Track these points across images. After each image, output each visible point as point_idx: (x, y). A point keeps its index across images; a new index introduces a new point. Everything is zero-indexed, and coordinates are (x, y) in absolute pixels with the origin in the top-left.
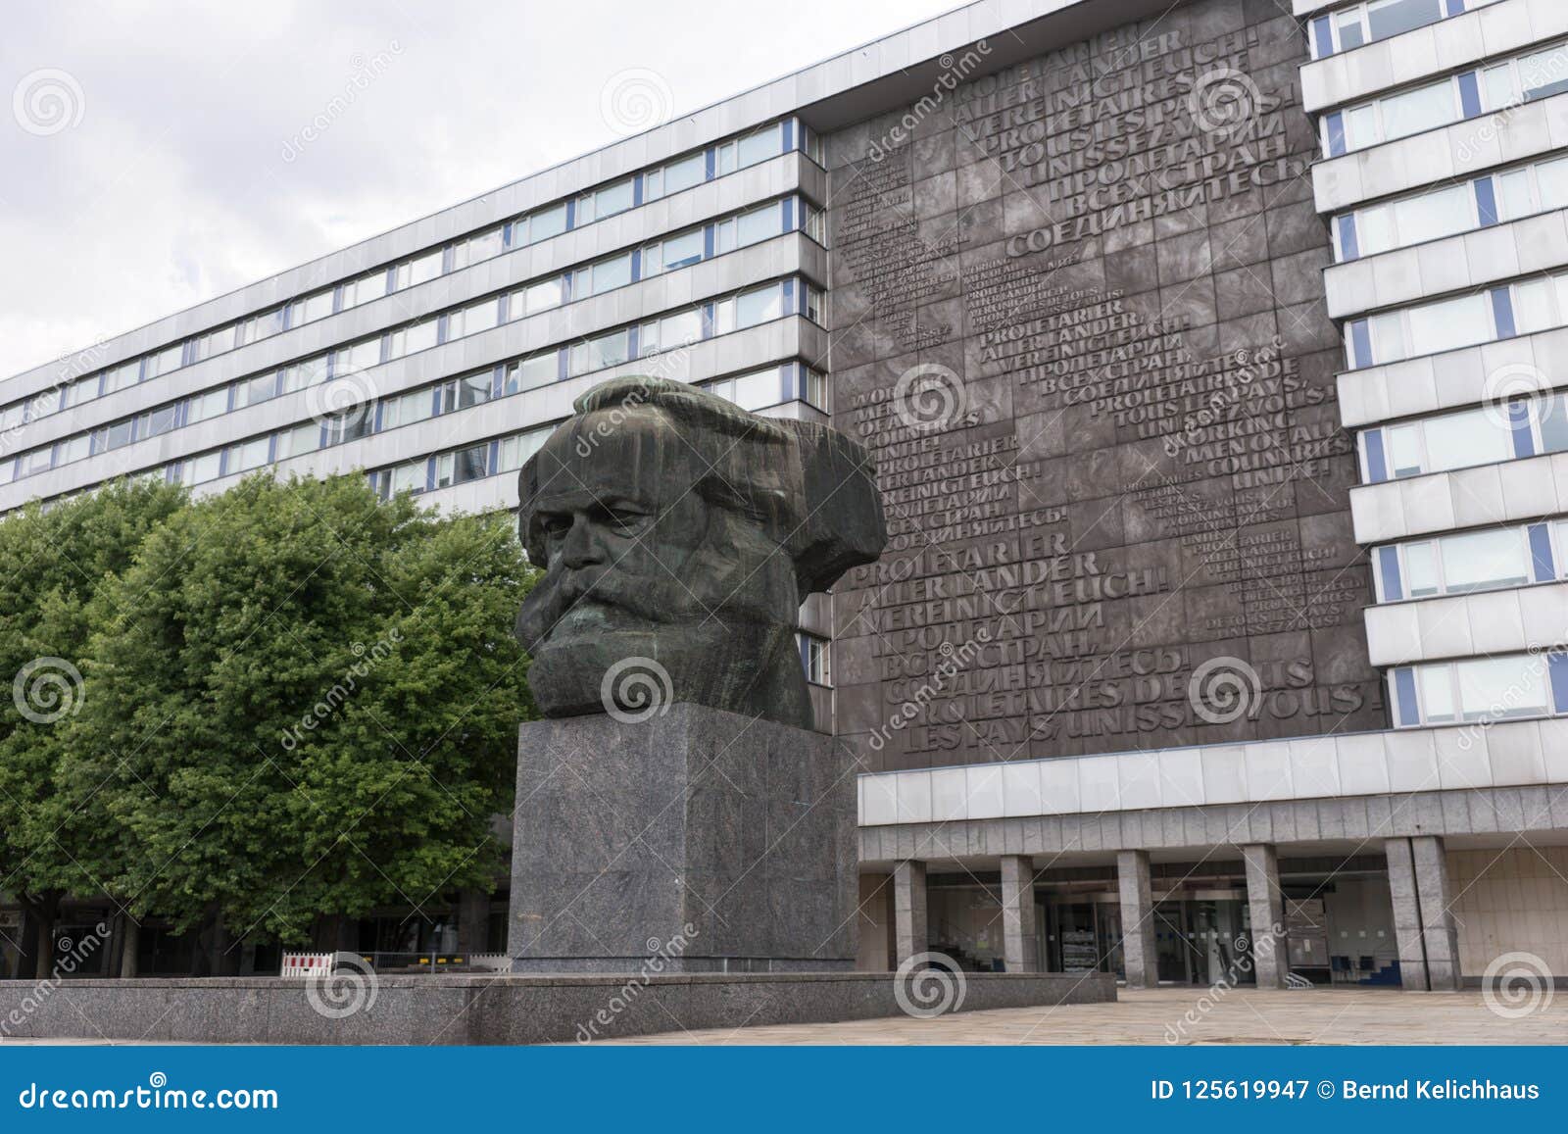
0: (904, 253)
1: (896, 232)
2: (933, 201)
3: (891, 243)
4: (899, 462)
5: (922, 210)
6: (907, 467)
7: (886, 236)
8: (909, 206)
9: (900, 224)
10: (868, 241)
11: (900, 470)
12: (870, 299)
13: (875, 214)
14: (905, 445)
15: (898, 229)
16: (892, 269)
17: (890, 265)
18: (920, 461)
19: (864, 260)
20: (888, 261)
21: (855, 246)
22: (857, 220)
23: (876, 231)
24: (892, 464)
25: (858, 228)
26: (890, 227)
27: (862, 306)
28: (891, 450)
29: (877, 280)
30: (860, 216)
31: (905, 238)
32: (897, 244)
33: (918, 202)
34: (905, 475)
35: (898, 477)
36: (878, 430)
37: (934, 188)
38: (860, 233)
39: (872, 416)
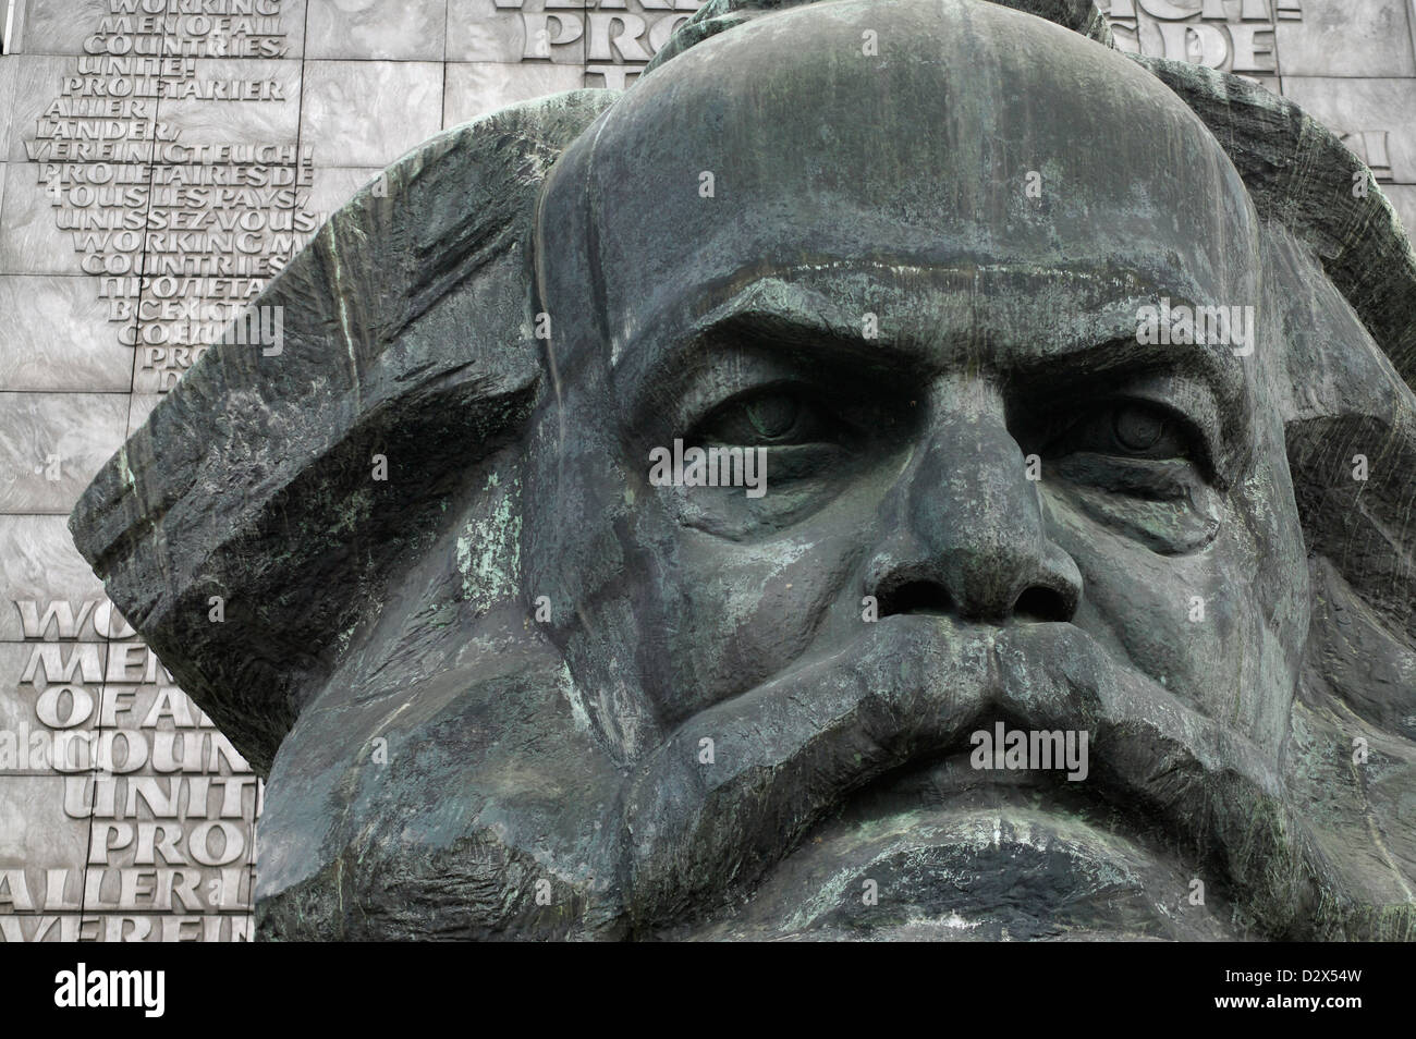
0: (255, 236)
1: (233, 175)
2: (365, 123)
3: (216, 198)
4: (173, 832)
5: (325, 137)
6: (201, 854)
7: (197, 175)
8: (283, 117)
9: (248, 154)
10: (137, 174)
11: (174, 856)
12: (124, 332)
13: (166, 107)
14: (199, 785)
15: (243, 165)
16: (212, 266)
17: (207, 256)
18: (249, 841)
19: (116, 219)
20: (198, 243)
21: (92, 172)
22: (106, 107)
23: (169, 153)
24: (147, 831)
25: (108, 129)
26: (215, 154)
27: (92, 346)
28: (150, 788)
29: (156, 286)
30: (119, 98)
31: (264, 196)
32: (237, 206)
33: (316, 112)
34: (192, 877)
35: (166, 877)
36: (110, 719)
37: (370, 93)
38: (111, 142)
39: (92, 671)
